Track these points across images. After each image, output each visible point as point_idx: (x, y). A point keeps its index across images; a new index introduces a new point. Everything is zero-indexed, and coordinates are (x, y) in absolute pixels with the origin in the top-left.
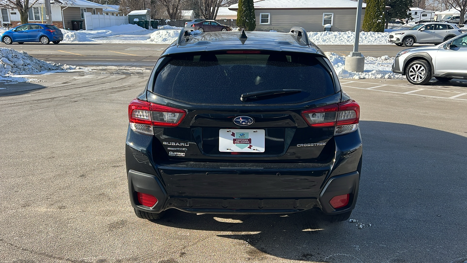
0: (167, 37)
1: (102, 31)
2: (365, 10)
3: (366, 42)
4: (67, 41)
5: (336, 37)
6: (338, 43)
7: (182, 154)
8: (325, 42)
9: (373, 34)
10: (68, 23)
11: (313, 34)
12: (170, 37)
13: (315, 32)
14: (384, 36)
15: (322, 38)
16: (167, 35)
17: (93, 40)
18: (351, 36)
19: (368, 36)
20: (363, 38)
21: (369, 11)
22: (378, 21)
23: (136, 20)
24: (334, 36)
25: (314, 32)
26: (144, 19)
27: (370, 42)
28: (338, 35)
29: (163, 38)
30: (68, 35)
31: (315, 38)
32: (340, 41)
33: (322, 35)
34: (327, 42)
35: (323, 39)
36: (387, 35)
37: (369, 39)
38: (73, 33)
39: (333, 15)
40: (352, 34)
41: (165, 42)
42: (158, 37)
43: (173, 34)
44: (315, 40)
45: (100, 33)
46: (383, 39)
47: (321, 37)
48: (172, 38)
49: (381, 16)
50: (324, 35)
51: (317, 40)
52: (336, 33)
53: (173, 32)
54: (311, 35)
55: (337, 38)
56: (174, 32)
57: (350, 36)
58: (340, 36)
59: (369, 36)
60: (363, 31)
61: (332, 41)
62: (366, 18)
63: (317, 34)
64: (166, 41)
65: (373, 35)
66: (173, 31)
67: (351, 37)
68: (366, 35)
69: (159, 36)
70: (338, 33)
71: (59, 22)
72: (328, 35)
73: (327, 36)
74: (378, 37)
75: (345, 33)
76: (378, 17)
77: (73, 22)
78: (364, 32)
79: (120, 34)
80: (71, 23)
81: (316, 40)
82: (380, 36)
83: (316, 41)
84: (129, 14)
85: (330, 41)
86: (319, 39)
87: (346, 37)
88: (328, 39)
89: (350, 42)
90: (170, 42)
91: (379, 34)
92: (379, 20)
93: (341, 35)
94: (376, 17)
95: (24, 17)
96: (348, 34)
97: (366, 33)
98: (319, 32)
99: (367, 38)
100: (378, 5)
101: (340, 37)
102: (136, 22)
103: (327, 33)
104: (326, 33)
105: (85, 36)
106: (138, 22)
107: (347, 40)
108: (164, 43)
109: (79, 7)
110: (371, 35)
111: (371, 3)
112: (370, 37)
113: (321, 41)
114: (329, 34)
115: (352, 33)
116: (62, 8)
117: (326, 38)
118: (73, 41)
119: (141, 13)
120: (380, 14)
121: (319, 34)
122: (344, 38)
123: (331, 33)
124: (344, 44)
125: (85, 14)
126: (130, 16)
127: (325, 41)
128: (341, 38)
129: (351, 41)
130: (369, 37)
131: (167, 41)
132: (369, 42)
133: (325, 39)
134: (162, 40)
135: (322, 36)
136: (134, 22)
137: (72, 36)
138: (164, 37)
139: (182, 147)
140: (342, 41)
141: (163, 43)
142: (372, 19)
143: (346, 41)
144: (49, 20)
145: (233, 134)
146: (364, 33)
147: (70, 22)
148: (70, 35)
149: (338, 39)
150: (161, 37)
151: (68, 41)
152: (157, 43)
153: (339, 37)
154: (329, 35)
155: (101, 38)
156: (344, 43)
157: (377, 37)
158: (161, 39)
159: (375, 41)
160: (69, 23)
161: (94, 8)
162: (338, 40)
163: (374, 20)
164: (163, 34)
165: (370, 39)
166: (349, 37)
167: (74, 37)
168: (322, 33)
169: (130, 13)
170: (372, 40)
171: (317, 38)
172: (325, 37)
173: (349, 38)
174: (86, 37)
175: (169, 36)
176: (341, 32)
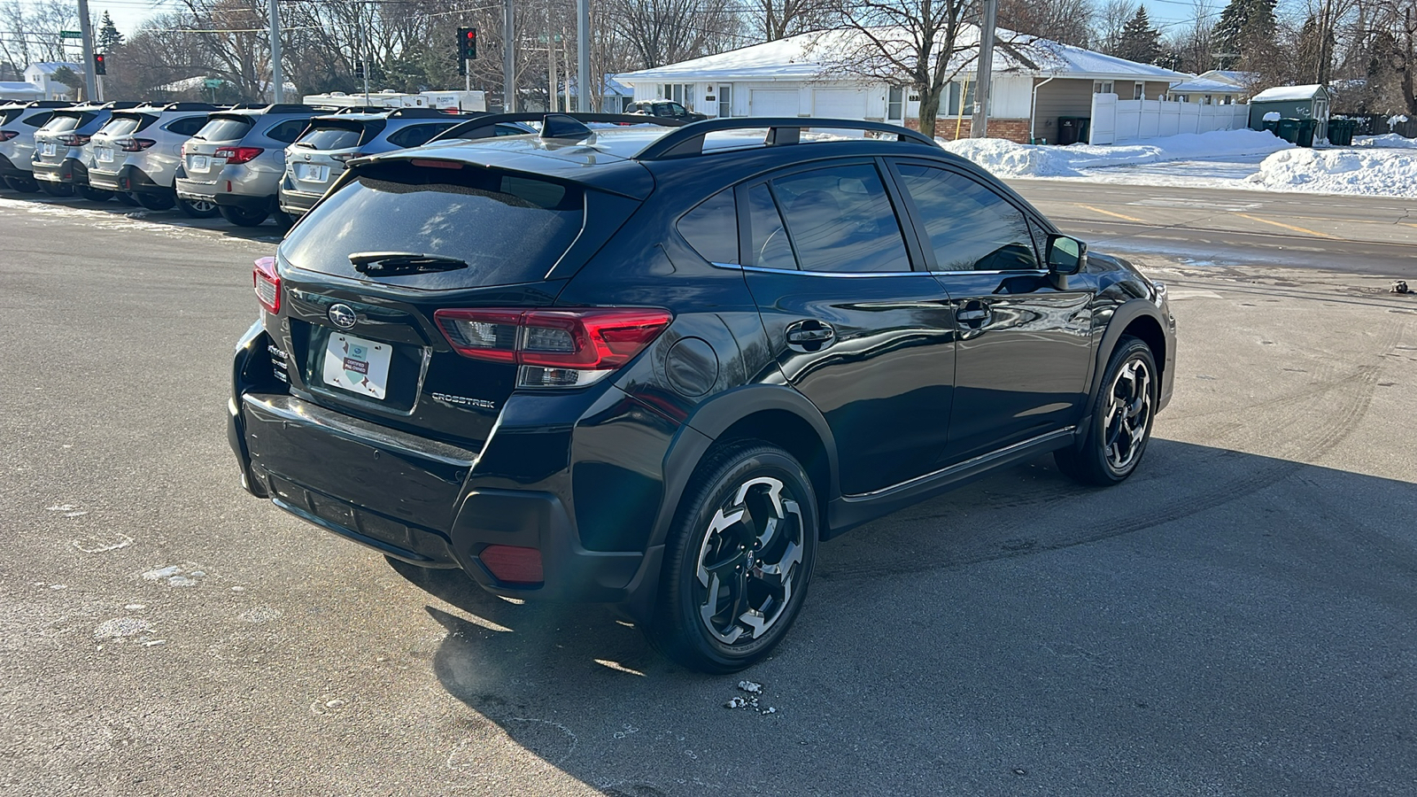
0: (1309, 171)
1: (1130, 147)
4: (1005, 172)
10: (1048, 124)
12: (1323, 171)
16: (1313, 165)
17: (1084, 172)
23: (1273, 116)
26: (1301, 113)
29: (1297, 174)
30: (1012, 156)
38: (1028, 151)
41: (1300, 186)
42: (1280, 171)
43: (1336, 163)
45: (1120, 152)
48: (1330, 173)
53: (1337, 157)
56: (1343, 153)
64: (1304, 184)
66: (1340, 151)
69: (1285, 168)
71: (1021, 122)
77: (1061, 121)
79: (1187, 159)
80: (1054, 125)
84: (1254, 99)
90: (1316, 188)
95: (928, 106)
102: (1270, 122)
105: (1066, 161)
106: (1278, 122)
108: (1294, 190)
109: (1087, 78)
116: (1036, 81)
118: (1022, 174)
119: (1297, 95)
125: (1096, 98)
126: (1256, 105)
131: (1306, 182)
134: (1291, 179)
136: (1265, 122)
137: (1023, 159)
138: (1302, 172)
141: (1289, 191)
144: (980, 117)
145: (346, 349)
147: (1054, 120)
148: (1017, 157)
150: (1291, 170)
151: (1008, 173)
152: (1271, 189)
155: (1112, 169)
158: (1288, 176)
160: (1050, 124)
161: (1140, 80)
164: (1301, 162)
167: (1028, 163)
169: (1259, 95)
174: (1068, 164)
175: (1321, 167)
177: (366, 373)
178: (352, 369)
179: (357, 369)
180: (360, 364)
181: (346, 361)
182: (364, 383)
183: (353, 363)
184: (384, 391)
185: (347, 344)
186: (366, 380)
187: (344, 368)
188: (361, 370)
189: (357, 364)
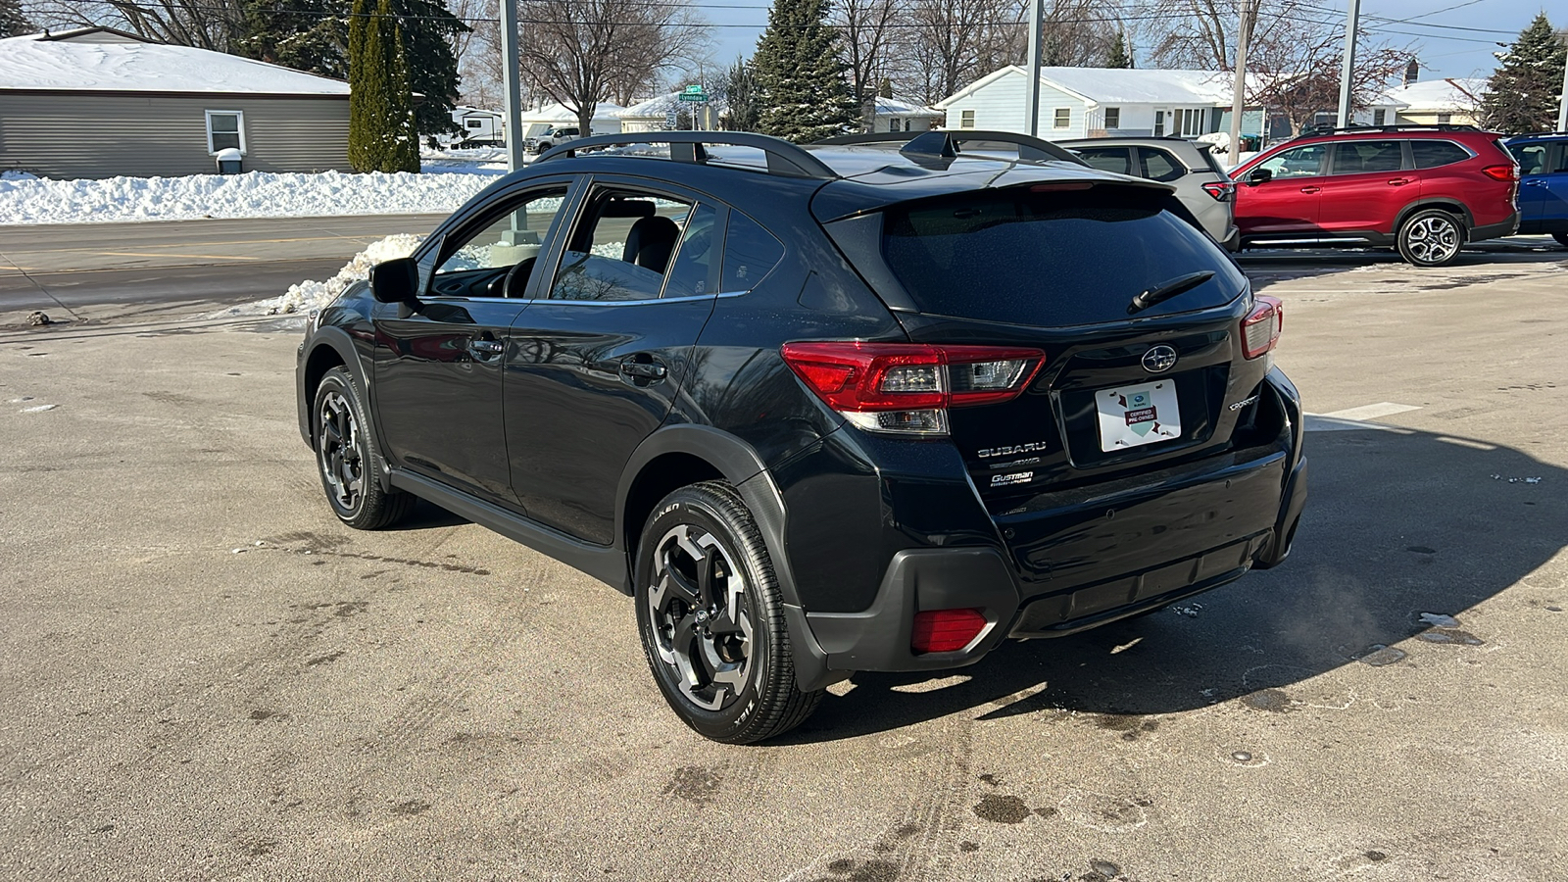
2: (351, 103)
3: (395, 205)
5: (292, 192)
6: (305, 211)
7: (1027, 475)
8: (261, 208)
9: (411, 179)
11: (208, 183)
13: (217, 177)
14: (443, 184)
15: (245, 195)
18: (344, 186)
19: (395, 185)
20: (383, 193)
21: (364, 105)
22: (400, 138)
24: (285, 187)
25: (213, 176)
27: (408, 205)
28: (297, 184)
31: (220, 197)
32: (311, 205)
33: (242, 183)
34: (267, 208)
35: (249, 199)
36: (453, 183)
37: (401, 195)
39: (242, 116)
40: (345, 181)
44: (220, 202)
46: (444, 195)
47: (239, 190)
49: (406, 125)
50: (250, 186)
51: (228, 201)
52: (289, 178)
54: (203, 184)
55: (298, 193)
57: (340, 187)
58: (305, 187)
59: (399, 186)
60: (375, 172)
61: (282, 203)
62: (357, 129)
63: (222, 182)
65: (412, 184)
67: (344, 191)
68: (389, 181)
70: (297, 178)
72: (261, 184)
73: (259, 188)
74: (429, 189)
75: (319, 178)
76: (395, 126)
78: (379, 173)
81: (223, 201)
82: (434, 185)
83: (227, 205)
85: (278, 206)
86: (235, 200)
87: (326, 189)
88: (266, 198)
89: (344, 206)
91: (428, 178)
92: (402, 135)
93: (307, 185)
94: (391, 126)
96: (330, 180)
97: (387, 176)
98: (230, 176)
99: (395, 192)
100: (390, 89)
101: (307, 191)
103: (256, 177)
104: (256, 180)
107: (332, 200)
110: (403, 180)
111: (366, 80)
112: (404, 189)
113: (245, 206)
114: (268, 182)
115: (343, 177)
117: (260, 196)
120: (400, 115)
121: (230, 180)
122: (319, 193)
123: (274, 179)
124: (325, 213)
127: (259, 205)
128: (310, 195)
129: (348, 202)
130: (400, 189)
132: (404, 204)
133: (255, 198)
135: (242, 188)
139: (1031, 454)
140: (316, 203)
142: (379, 132)
143: (329, 204)
145: (1123, 402)
146: (382, 176)
149: (301, 198)
153: (301, 190)
154: (268, 187)
156: (325, 210)
157: (424, 189)
159: (423, 201)
162: (302, 201)
163: (384, 136)
165: (405, 196)
166: (335, 190)
168: (241, 179)
170: (413, 198)
171: (228, 197)
172: (254, 191)
173: (338, 195)
176: (305, 175)
177: (1155, 418)
178: (1138, 421)
179: (1143, 418)
180: (1146, 412)
181: (1128, 415)
182: (1155, 430)
183: (1137, 413)
184: (1180, 428)
185: (1121, 397)
186: (1157, 425)
187: (1128, 425)
188: (1148, 417)
189: (1143, 413)
